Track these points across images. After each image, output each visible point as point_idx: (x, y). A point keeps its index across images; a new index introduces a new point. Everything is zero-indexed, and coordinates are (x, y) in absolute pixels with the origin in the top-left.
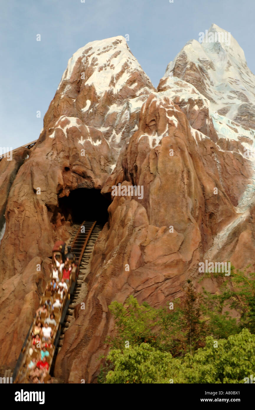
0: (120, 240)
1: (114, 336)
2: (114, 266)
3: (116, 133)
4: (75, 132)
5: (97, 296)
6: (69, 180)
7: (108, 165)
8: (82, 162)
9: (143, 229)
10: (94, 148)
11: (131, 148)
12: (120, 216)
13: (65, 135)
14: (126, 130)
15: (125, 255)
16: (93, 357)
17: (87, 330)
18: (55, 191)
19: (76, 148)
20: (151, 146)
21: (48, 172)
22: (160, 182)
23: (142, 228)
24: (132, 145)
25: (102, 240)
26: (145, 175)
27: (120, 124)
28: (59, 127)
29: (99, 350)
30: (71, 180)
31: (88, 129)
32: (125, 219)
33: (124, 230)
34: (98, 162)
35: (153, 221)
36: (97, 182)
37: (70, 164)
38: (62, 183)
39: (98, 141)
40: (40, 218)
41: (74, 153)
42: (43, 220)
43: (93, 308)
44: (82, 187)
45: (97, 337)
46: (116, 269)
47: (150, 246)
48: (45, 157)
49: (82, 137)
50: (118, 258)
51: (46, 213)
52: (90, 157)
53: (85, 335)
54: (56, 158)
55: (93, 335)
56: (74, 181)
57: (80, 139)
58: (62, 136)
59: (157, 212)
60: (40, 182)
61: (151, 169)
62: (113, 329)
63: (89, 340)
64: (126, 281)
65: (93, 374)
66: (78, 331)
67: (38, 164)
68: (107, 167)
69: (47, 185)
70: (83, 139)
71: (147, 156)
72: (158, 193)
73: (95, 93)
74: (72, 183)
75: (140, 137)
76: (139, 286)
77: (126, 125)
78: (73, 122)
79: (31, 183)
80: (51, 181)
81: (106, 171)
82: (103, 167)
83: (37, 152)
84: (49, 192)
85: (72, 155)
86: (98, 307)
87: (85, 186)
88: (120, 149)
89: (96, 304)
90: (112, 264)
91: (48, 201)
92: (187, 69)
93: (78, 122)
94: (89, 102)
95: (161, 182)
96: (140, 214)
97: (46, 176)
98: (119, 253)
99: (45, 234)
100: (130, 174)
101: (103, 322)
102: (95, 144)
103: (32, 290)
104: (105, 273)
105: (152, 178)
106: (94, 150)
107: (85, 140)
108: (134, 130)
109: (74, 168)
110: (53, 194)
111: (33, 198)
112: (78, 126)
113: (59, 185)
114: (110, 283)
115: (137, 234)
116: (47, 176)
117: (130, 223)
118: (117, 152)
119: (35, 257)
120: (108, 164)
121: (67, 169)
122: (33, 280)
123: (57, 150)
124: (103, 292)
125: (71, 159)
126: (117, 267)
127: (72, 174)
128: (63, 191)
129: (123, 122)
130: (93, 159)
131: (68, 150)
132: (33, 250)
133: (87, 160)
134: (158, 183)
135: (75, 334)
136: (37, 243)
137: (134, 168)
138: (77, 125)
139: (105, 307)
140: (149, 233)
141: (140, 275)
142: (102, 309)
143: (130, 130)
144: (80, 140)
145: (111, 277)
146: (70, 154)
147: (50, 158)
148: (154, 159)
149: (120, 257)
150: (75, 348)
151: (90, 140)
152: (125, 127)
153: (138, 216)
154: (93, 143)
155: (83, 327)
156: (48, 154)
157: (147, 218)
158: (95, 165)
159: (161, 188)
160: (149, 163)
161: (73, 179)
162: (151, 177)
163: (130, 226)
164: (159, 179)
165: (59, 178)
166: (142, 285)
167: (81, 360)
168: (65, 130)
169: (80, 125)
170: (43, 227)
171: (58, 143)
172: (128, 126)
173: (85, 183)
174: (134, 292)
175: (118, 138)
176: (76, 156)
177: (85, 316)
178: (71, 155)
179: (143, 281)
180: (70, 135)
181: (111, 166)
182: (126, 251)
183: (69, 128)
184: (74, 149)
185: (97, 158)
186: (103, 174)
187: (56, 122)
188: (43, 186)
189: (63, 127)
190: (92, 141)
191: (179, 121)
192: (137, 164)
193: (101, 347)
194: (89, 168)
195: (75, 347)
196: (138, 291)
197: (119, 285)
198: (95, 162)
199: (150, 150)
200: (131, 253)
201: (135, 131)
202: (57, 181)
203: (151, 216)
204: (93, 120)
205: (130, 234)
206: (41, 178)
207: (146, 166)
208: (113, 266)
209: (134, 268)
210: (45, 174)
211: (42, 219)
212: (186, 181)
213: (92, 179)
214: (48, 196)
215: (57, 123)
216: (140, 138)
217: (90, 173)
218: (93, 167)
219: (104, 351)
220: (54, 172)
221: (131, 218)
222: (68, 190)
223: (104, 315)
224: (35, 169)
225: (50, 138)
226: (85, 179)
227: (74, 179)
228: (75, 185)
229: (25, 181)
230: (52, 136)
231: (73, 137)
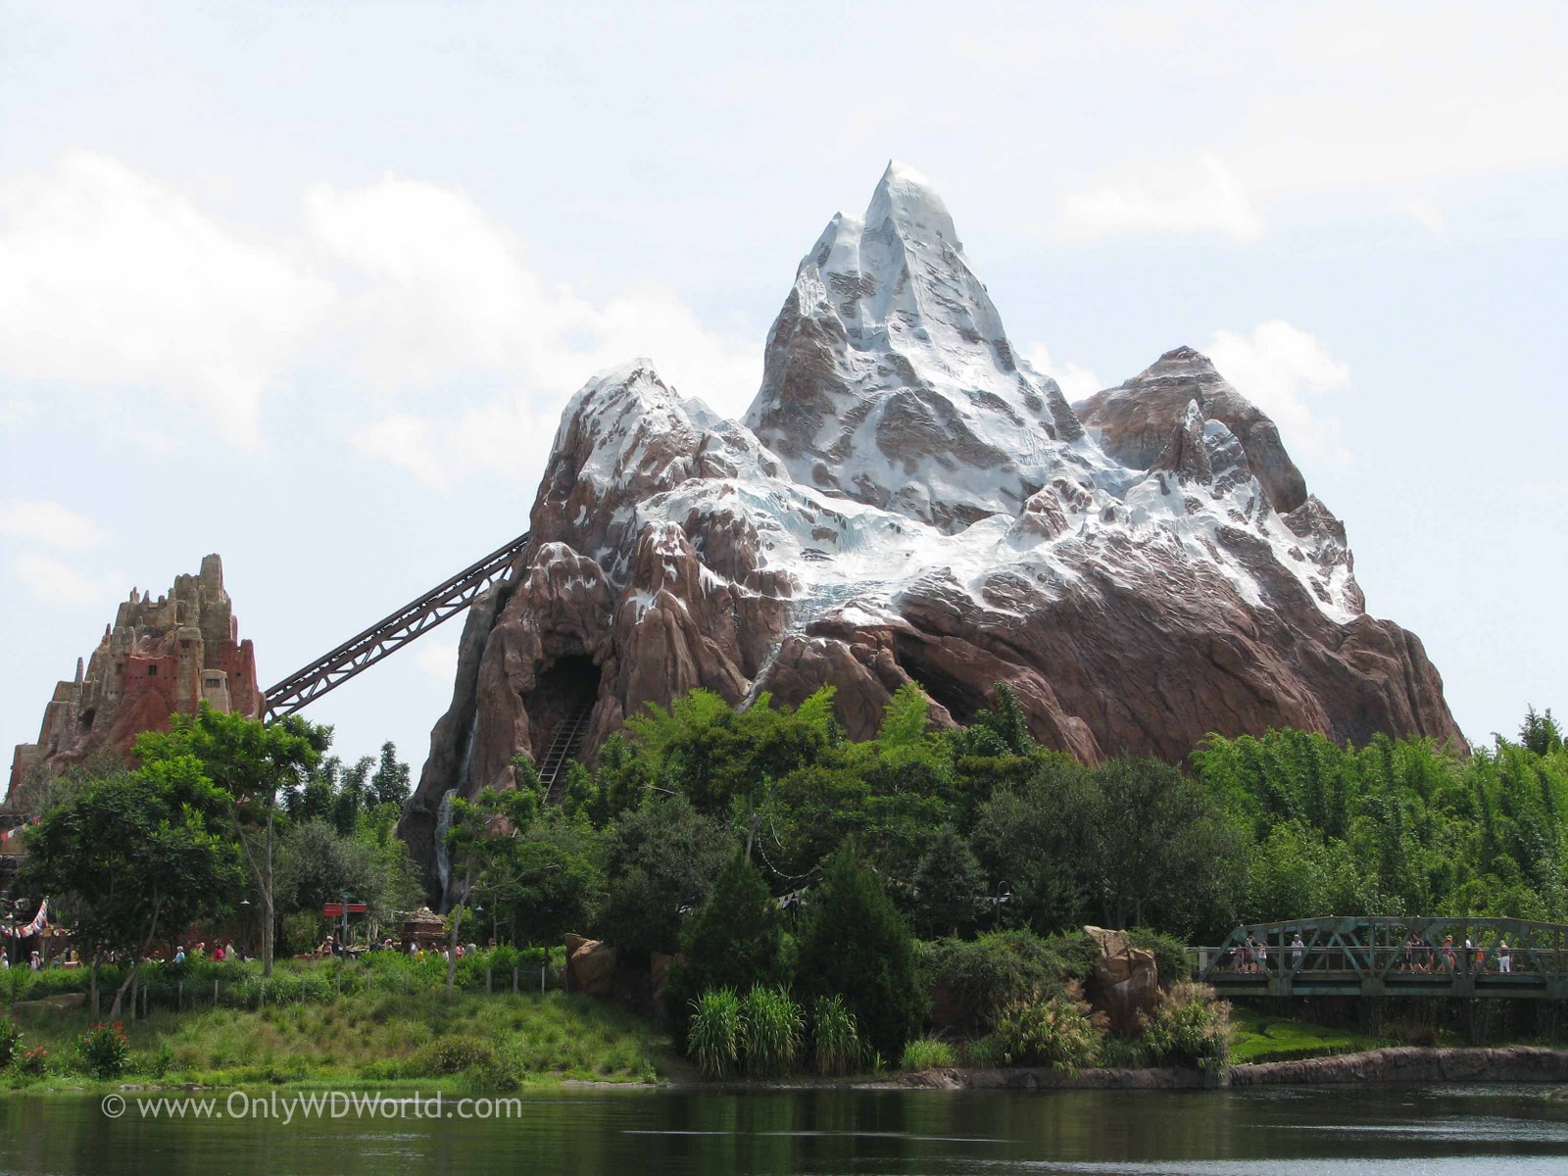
3: (622, 556)
4: (560, 571)
6: (551, 648)
7: (605, 616)
8: (570, 617)
10: (586, 593)
13: (545, 580)
18: (531, 669)
27: (626, 544)
28: (539, 566)
30: (555, 647)
31: (578, 563)
34: (591, 613)
36: (589, 644)
37: (553, 625)
38: (542, 654)
39: (592, 580)
41: (557, 607)
44: (570, 654)
48: (519, 621)
49: (569, 578)
51: (521, 703)
52: (580, 607)
54: (534, 620)
56: (559, 646)
58: (542, 581)
67: (509, 633)
68: (604, 619)
69: (522, 664)
70: (571, 580)
72: (638, 687)
73: (592, 493)
74: (556, 650)
75: (628, 599)
79: (501, 662)
80: (527, 658)
81: (601, 627)
82: (598, 620)
84: (524, 674)
85: (555, 610)
87: (574, 653)
91: (524, 686)
92: (796, 336)
93: (564, 553)
94: (583, 509)
96: (616, 716)
102: (588, 586)
106: (586, 596)
107: (573, 583)
109: (559, 628)
110: (529, 676)
111: (505, 686)
112: (564, 560)
113: (538, 659)
120: (605, 614)
121: (548, 632)
125: (553, 616)
127: (556, 638)
128: (544, 665)
130: (585, 611)
131: (550, 604)
138: (563, 557)
144: (567, 583)
146: (552, 610)
147: (525, 622)
151: (580, 580)
154: (585, 585)
156: (523, 614)
158: (587, 618)
161: (557, 644)
165: (538, 649)
168: (546, 570)
169: (567, 559)
171: (536, 595)
173: (573, 648)
176: (561, 611)
183: (551, 567)
184: (558, 600)
186: (598, 631)
189: (544, 564)
190: (584, 582)
191: (678, 570)
194: (580, 625)
198: (587, 614)
202: (535, 653)
204: (589, 537)
212: (670, 669)
213: (583, 641)
214: (523, 680)
217: (580, 633)
218: (585, 622)
222: (550, 662)
224: (506, 641)
225: (526, 589)
226: (573, 642)
227: (560, 643)
228: (561, 652)
229: (494, 659)
230: (528, 584)
231: (557, 580)
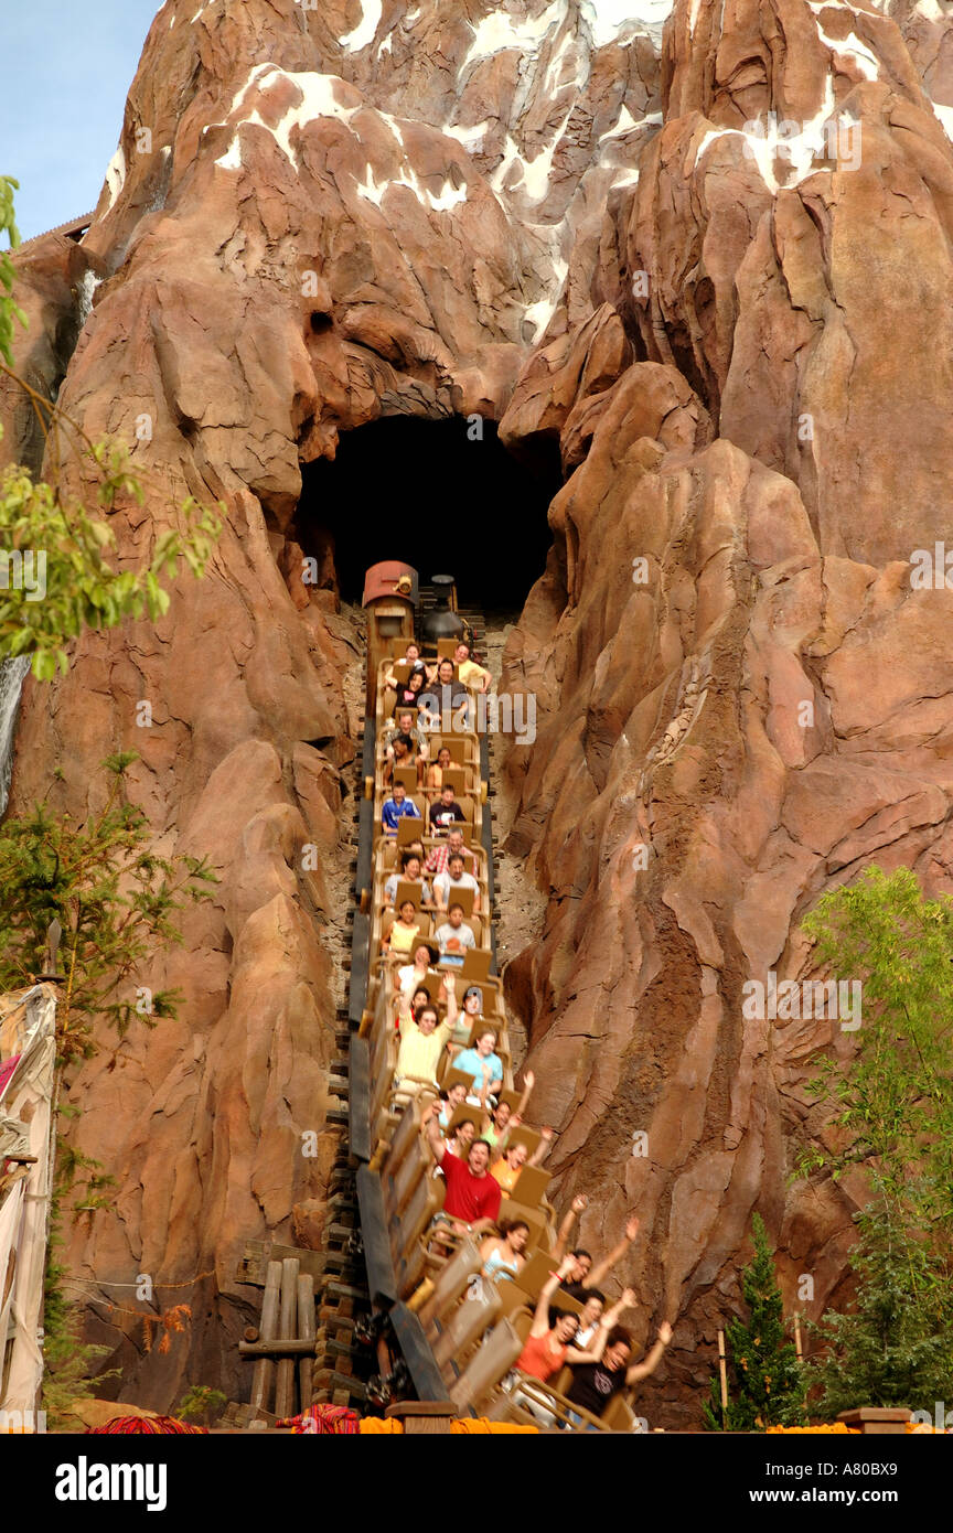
0: (697, 634)
1: (771, 1081)
2: (707, 747)
3: (523, 151)
4: (335, 143)
5: (660, 890)
6: (334, 379)
7: (508, 305)
8: (388, 291)
9: (802, 576)
10: (433, 224)
11: (657, 199)
12: (666, 518)
13: (286, 159)
14: (576, 134)
15: (747, 698)
16: (680, 1191)
17: (631, 1058)
18: (285, 425)
19: (351, 221)
20: (771, 184)
21: (238, 333)
22: (848, 347)
23: (794, 570)
24: (658, 186)
25: (542, 662)
26: (766, 318)
27: (537, 109)
28: (255, 118)
29: (706, 1154)
30: (345, 379)
31: (394, 130)
32: (698, 532)
33: (706, 581)
34: (463, 289)
35: (836, 539)
36: (472, 384)
37: (334, 302)
38: (311, 387)
39: (447, 186)
40: (233, 556)
41: (346, 246)
42: (250, 564)
43: (646, 947)
44: (399, 412)
45: (686, 1092)
46: (719, 761)
47: (849, 656)
48: (210, 261)
49: (369, 170)
50: (716, 709)
51: (263, 532)
52: (420, 264)
53: (627, 1084)
54: (267, 268)
55: (665, 1082)
56: (357, 380)
57: (363, 180)
58: (278, 159)
59: (850, 497)
60: (210, 380)
61: (796, 288)
62: (764, 1046)
63: (651, 1105)
64: (774, 822)
65: (685, 1271)
66: (587, 1065)
67: (182, 296)
68: (505, 315)
69: (247, 394)
70: (378, 177)
71: (762, 229)
72: (845, 400)
74: (349, 390)
75: (702, 140)
76: (842, 841)
77: (571, 112)
78: (318, 96)
79: (159, 389)
80: (258, 376)
81: (504, 335)
82: (491, 313)
83: (170, 241)
84: (260, 429)
85: (338, 254)
86: (669, 944)
87: (414, 408)
88: (558, 227)
89: (662, 931)
90: (693, 741)
91: (261, 472)
93: (341, 97)
95: (855, 347)
96: (773, 505)
97: (234, 354)
98: (716, 689)
99: (272, 630)
100: (666, 327)
101: (710, 1016)
102: (437, 204)
103: (274, 892)
104: (669, 785)
105: (804, 330)
106: (438, 232)
107: (384, 185)
108: (616, 132)
109: (353, 317)
110: (277, 442)
111: (183, 463)
112: (344, 114)
113: (299, 396)
114: (708, 827)
115: (775, 598)
116: (235, 351)
117: (732, 550)
118: (546, 244)
119: (239, 741)
120: (508, 298)
121: (319, 324)
122: (267, 844)
123: (264, 229)
124: (684, 874)
125: (333, 270)
126: (721, 752)
127: (347, 349)
128: (316, 429)
129: (553, 96)
130: (437, 277)
131: (316, 228)
132: (224, 707)
133: (410, 277)
134: (842, 352)
135: (573, 1081)
136: (241, 676)
137: (688, 296)
138: (339, 107)
139: (709, 942)
140: (832, 590)
141: (835, 791)
142: (693, 952)
143: (593, 136)
144: (365, 184)
145: (703, 801)
146: (327, 250)
147: (236, 267)
148: (800, 238)
149: (725, 707)
150: (583, 1151)
151: (409, 180)
152: (566, 122)
153: (762, 516)
154: (427, 199)
155: (611, 1043)
156: (223, 247)
157: (806, 523)
158: (451, 305)
159: (855, 378)
160: (779, 264)
161: (350, 373)
162: (795, 326)
163: (736, 560)
164: (844, 332)
165: (296, 364)
166: (855, 835)
167: (618, 1207)
168: (281, 135)
169: (352, 111)
170: (260, 601)
171: (262, 194)
172: (582, 117)
173: (408, 393)
174: (822, 873)
175: (537, 177)
176: (357, 261)
177: (610, 989)
178: (335, 255)
179: (854, 819)
180: (313, 158)
181: (524, 312)
182: (747, 676)
183: (302, 126)
184: (345, 227)
185: (457, 273)
186: (495, 350)
187: (233, 94)
188: (230, 403)
189: (271, 118)
190: (422, 188)
191: (885, 59)
192: (709, 273)
193: (711, 1137)
194: (423, 322)
195: (582, 1141)
196: (843, 867)
197: (748, 839)
198: (447, 287)
199: (771, 201)
200: (772, 690)
201: (622, 138)
202: (290, 377)
203: (822, 515)
204: (399, 91)
205: (745, 603)
206: (212, 363)
207: (763, 278)
208: (698, 751)
209: (799, 759)
210: (227, 347)
211: (243, 562)
213: (444, 373)
214: (258, 448)
215: (238, 100)
216: (702, 149)
217: (428, 345)
218: (441, 314)
219: (730, 1159)
220: (266, 334)
221: (733, 526)
222: (333, 430)
223: (709, 983)
224: (169, 319)
225: (224, 171)
226: (404, 376)
227: (358, 370)
229: (127, 380)
230: (231, 160)
231: (331, 166)
